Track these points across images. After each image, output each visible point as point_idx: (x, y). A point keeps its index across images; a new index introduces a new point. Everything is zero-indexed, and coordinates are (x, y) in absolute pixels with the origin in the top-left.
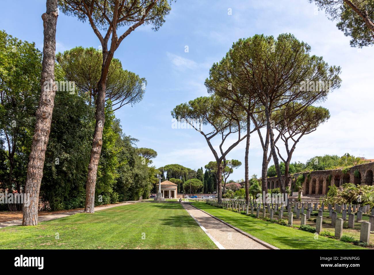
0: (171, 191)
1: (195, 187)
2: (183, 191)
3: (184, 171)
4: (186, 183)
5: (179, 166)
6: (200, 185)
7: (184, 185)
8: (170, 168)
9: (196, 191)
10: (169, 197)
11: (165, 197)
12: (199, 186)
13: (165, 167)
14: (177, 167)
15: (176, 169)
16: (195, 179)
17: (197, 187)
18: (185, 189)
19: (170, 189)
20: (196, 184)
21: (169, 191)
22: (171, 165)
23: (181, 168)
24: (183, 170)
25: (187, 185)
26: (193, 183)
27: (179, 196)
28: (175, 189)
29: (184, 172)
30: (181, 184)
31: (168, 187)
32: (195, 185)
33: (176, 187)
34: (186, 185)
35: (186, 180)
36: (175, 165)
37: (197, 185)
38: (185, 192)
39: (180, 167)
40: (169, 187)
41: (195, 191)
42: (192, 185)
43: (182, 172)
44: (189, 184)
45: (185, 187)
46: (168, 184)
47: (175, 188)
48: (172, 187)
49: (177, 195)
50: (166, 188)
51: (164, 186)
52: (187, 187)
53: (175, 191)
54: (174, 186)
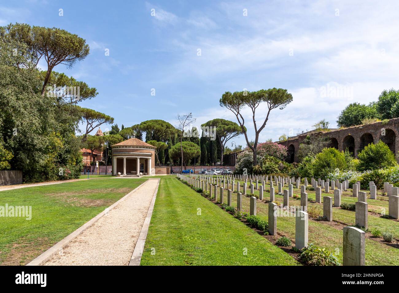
0: (140, 159)
1: (188, 154)
2: (170, 161)
3: (171, 129)
4: (173, 147)
5: (164, 122)
6: (196, 151)
7: (170, 151)
8: (149, 125)
9: (190, 161)
10: (136, 174)
11: (129, 172)
12: (196, 153)
13: (141, 124)
14: (159, 124)
15: (158, 126)
16: (189, 142)
17: (193, 154)
18: (172, 158)
19: (138, 155)
20: (190, 149)
21: (137, 158)
22: (150, 121)
24: (169, 128)
25: (176, 152)
26: (185, 148)
27: (159, 171)
28: (151, 156)
29: (170, 131)
30: (166, 151)
31: (133, 151)
32: (189, 151)
33: (153, 152)
34: (173, 151)
35: (174, 145)
36: (156, 121)
37: (192, 152)
38: (173, 163)
39: (164, 125)
40: (137, 150)
41: (187, 161)
42: (184, 150)
43: (167, 131)
44: (179, 149)
45: (172, 154)
46: (135, 143)
47: (151, 153)
48: (144, 151)
49: (155, 168)
50: (131, 153)
51: (126, 149)
52: (176, 155)
53: (149, 158)
54: (149, 149)
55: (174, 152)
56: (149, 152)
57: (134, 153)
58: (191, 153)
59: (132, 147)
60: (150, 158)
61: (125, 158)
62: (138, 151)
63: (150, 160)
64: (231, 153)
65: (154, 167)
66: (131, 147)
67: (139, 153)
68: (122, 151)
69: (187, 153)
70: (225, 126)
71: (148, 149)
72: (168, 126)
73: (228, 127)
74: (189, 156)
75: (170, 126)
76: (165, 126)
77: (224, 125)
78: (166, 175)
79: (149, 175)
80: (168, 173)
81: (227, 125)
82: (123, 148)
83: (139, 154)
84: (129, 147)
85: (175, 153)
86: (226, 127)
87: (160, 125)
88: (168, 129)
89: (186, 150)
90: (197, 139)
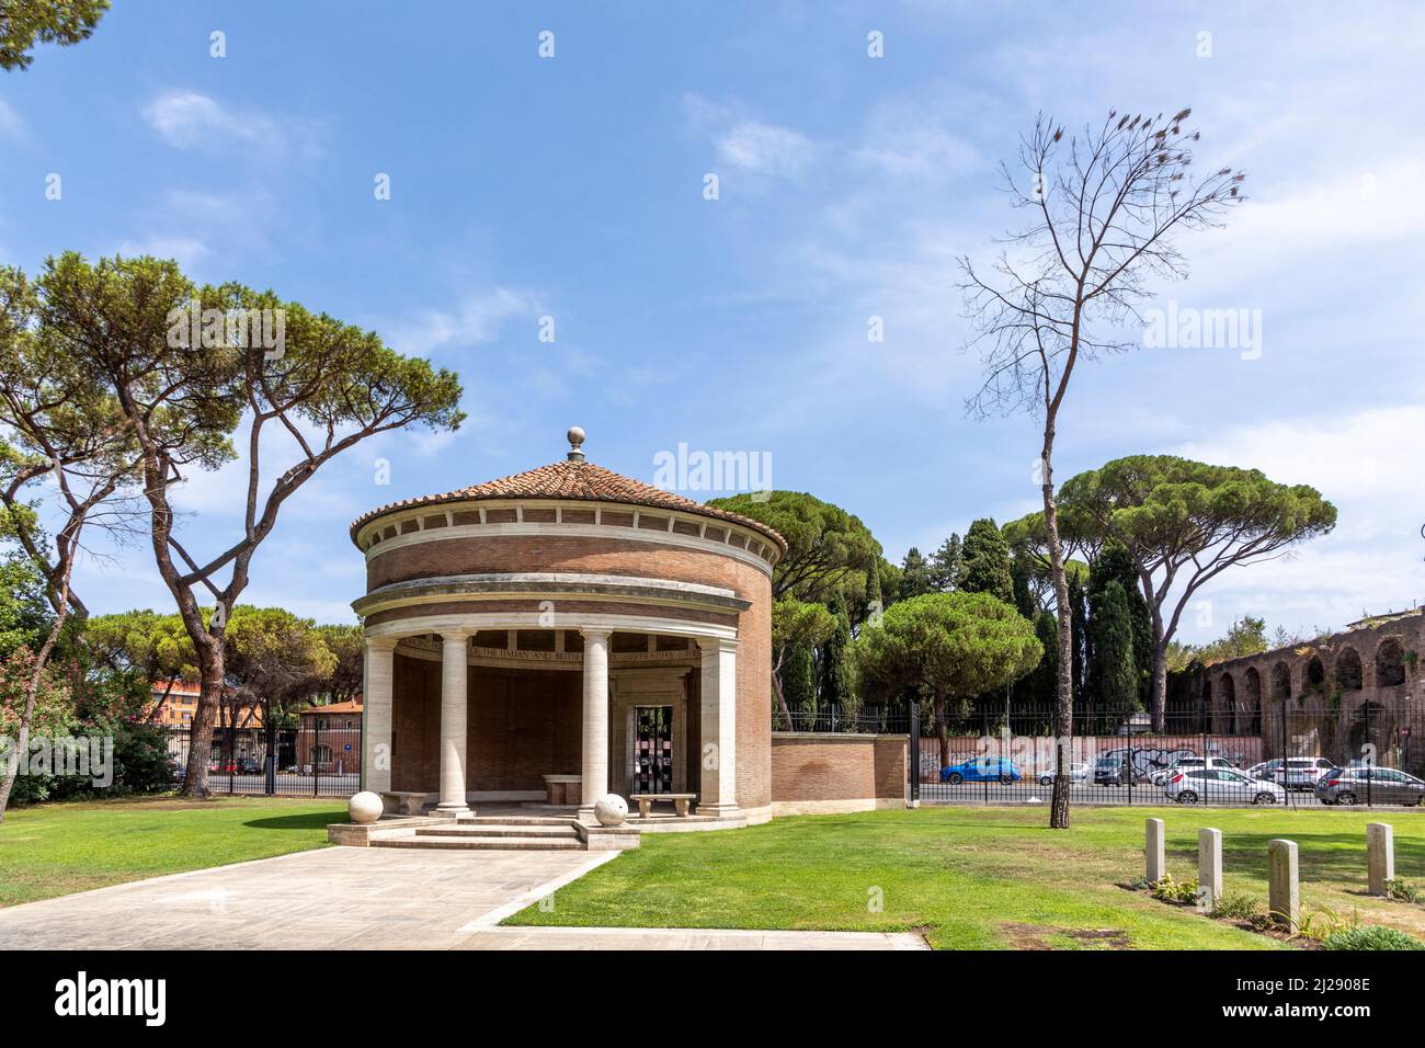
0: (620, 643)
3: (850, 536)
10: (571, 800)
11: (492, 787)
17: (1000, 660)
19: (592, 597)
20: (983, 634)
21: (577, 639)
23: (827, 517)
25: (890, 650)
26: (950, 626)
28: (731, 611)
29: (848, 544)
31: (541, 553)
32: (978, 644)
33: (751, 577)
34: (876, 644)
37: (999, 646)
39: (810, 511)
40: (584, 546)
44: (914, 635)
45: (864, 664)
47: (729, 589)
48: (657, 555)
49: (776, 742)
50: (520, 577)
51: (461, 544)
52: (896, 670)
53: (715, 643)
54: (711, 545)
55: (878, 655)
56: (706, 573)
57: (549, 577)
58: (994, 657)
59: (530, 516)
60: (724, 632)
61: (456, 633)
62: (593, 561)
63: (727, 663)
64: (1209, 664)
65: (768, 734)
66: (511, 516)
67: (600, 579)
68: (424, 564)
69: (965, 656)
70: (1196, 489)
71: (700, 542)
72: (835, 517)
73: (1221, 490)
74: (981, 671)
75: (848, 522)
76: (819, 520)
77: (1189, 486)
78: (870, 804)
79: (716, 816)
80: (885, 789)
81: (1211, 485)
82: (439, 534)
83: (600, 589)
84: (495, 517)
85: (886, 656)
86: (1207, 495)
87: (792, 513)
88: (837, 535)
89: (957, 639)
90: (1000, 585)
